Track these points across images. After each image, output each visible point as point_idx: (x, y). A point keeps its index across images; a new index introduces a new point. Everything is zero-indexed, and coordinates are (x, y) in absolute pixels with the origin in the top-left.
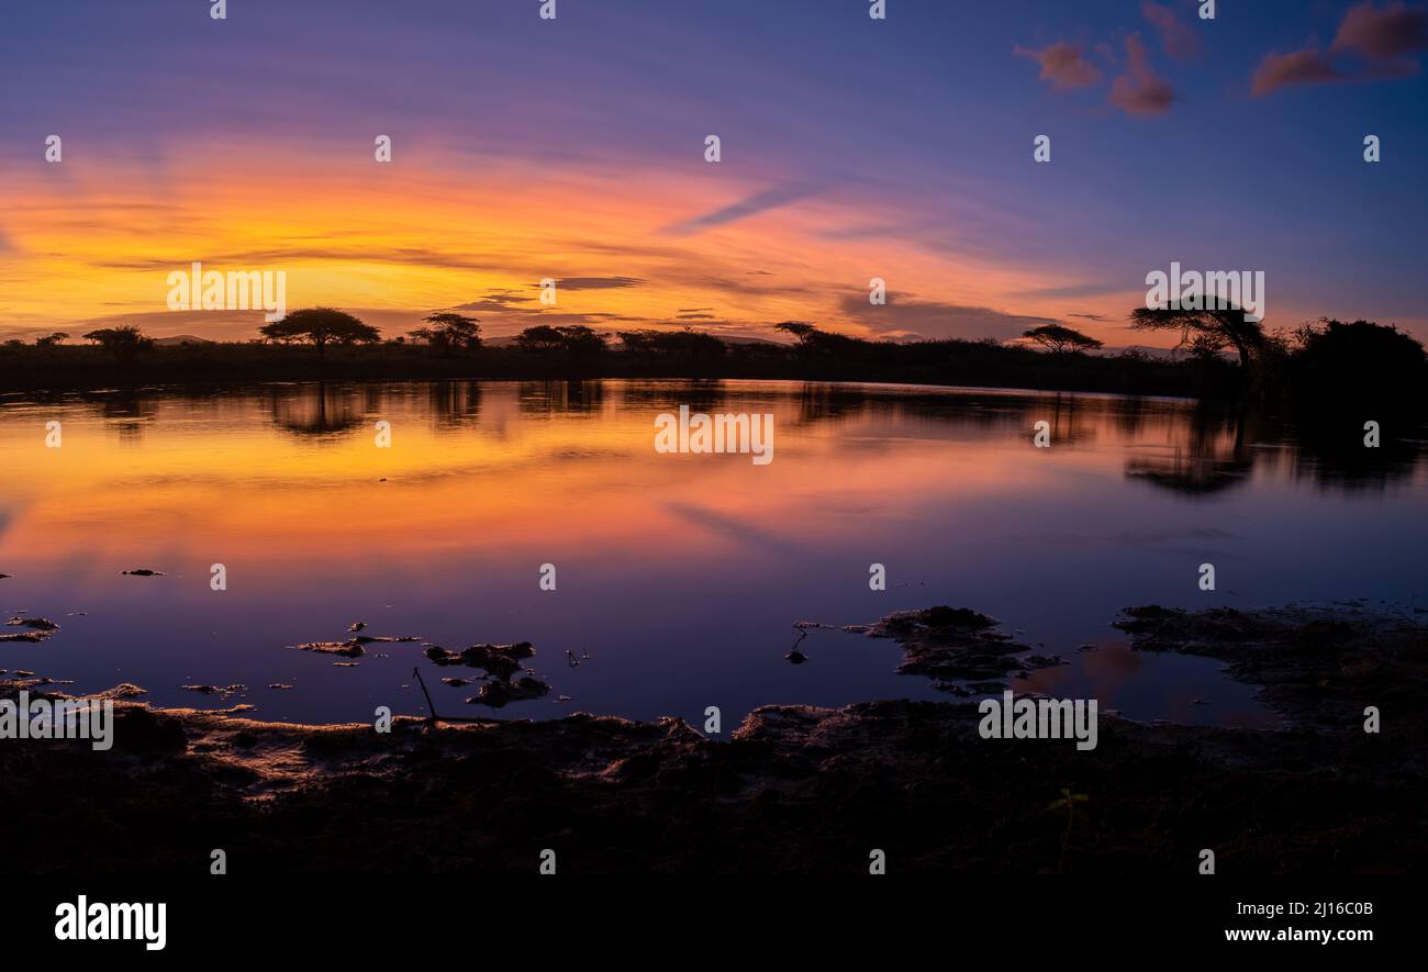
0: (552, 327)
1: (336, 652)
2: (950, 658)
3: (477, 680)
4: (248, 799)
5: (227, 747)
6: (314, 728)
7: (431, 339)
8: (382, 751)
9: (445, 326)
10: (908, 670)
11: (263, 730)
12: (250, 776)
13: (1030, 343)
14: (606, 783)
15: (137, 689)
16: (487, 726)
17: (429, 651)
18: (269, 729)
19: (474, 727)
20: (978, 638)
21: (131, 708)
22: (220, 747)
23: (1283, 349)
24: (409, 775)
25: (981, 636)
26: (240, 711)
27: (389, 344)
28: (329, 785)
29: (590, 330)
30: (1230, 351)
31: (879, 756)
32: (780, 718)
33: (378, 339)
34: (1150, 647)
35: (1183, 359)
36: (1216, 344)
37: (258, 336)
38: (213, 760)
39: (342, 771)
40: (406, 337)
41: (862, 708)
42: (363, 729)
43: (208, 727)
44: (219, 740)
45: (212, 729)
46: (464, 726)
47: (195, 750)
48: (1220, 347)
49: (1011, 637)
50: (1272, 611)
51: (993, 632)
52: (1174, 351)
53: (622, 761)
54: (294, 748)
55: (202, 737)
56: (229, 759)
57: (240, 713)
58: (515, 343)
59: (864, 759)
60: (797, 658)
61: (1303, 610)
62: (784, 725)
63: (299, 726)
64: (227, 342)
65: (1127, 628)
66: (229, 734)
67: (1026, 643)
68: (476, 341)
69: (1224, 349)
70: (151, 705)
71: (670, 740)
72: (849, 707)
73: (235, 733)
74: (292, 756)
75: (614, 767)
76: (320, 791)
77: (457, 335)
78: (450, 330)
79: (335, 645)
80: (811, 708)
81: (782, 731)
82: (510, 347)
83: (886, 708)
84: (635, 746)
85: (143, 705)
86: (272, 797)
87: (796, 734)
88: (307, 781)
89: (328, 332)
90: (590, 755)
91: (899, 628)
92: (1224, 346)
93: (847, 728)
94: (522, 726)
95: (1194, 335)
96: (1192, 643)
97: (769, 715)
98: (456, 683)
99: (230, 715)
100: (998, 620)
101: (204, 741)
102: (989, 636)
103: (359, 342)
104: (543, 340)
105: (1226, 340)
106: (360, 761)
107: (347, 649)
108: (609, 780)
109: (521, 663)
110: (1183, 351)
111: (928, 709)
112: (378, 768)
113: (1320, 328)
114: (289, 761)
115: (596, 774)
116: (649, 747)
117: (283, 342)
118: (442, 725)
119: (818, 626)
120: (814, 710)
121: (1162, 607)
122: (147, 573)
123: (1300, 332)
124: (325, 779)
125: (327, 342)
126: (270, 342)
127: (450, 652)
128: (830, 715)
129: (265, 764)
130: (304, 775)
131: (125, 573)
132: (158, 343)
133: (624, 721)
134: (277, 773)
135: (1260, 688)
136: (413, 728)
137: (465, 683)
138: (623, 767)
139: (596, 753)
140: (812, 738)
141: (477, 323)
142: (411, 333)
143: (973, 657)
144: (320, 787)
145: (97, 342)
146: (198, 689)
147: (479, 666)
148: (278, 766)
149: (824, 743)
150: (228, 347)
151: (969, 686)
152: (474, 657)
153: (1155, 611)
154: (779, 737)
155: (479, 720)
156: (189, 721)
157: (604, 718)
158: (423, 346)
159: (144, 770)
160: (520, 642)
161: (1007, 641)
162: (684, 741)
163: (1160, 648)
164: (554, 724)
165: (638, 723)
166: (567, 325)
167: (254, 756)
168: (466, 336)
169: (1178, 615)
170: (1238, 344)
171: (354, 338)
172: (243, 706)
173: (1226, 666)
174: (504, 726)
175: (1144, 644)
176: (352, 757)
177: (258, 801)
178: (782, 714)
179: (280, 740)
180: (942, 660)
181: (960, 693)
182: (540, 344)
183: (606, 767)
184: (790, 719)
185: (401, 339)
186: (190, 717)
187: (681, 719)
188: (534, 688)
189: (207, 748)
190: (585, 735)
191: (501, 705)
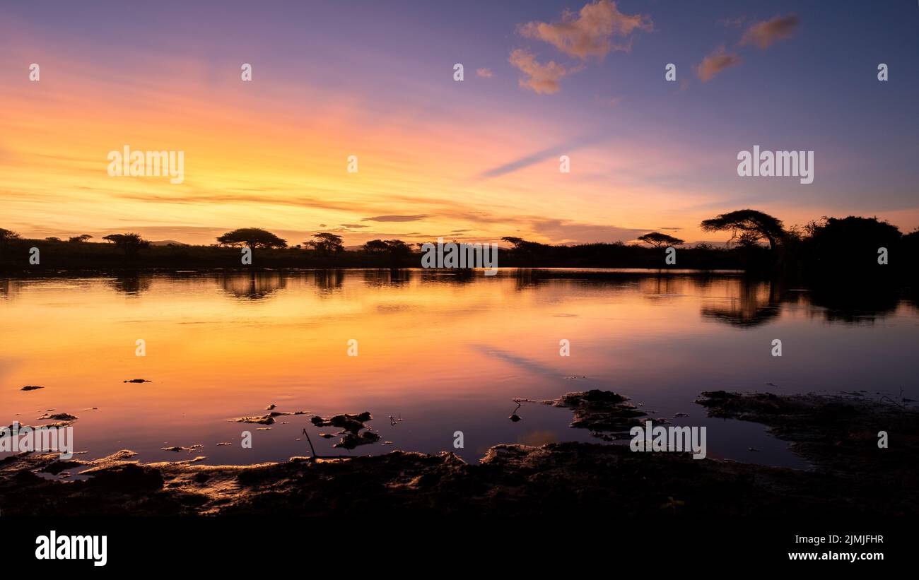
0: (382, 241)
1: (258, 422)
2: (602, 419)
3: (339, 433)
4: (202, 513)
5: (189, 483)
6: (244, 467)
7: (316, 247)
8: (284, 478)
9: (324, 239)
10: (577, 425)
11: (213, 471)
12: (204, 499)
13: (642, 243)
14: (411, 490)
15: (131, 453)
16: (345, 460)
17: (313, 419)
18: (216, 470)
19: (337, 461)
20: (616, 407)
21: (126, 465)
22: (185, 484)
23: (797, 238)
24: (300, 491)
25: (619, 406)
26: (198, 460)
27: (293, 249)
28: (252, 500)
29: (402, 242)
30: (764, 241)
31: (562, 474)
32: (506, 452)
33: (286, 246)
34: (720, 415)
35: (734, 247)
36: (754, 237)
37: (215, 242)
38: (180, 491)
39: (260, 491)
40: (302, 245)
41: (551, 446)
42: (273, 466)
43: (177, 472)
44: (184, 479)
45: (180, 473)
46: (332, 461)
47: (169, 487)
48: (757, 239)
49: (636, 408)
50: (798, 397)
51: (624, 405)
52: (728, 243)
53: (420, 477)
54: (231, 480)
55: (173, 478)
56: (190, 490)
57: (199, 462)
58: (362, 249)
59: (553, 475)
60: (515, 418)
61: (820, 396)
62: (509, 456)
63: (235, 467)
64: (196, 245)
65: (704, 403)
66: (191, 475)
67: (644, 411)
68: (341, 248)
69: (759, 240)
70: (139, 462)
71: (447, 465)
72: (544, 446)
73: (195, 474)
74: (230, 485)
75: (415, 480)
76: (248, 504)
77: (330, 245)
78: (326, 242)
79: (257, 418)
80: (523, 446)
81: (508, 459)
82: (360, 251)
83: (565, 447)
84: (427, 469)
85: (135, 462)
86: (217, 511)
87: (515, 461)
88: (239, 498)
89: (257, 241)
90: (402, 474)
91: (572, 402)
92: (759, 238)
93: (543, 457)
94: (364, 460)
95: (740, 233)
96: (746, 414)
97: (501, 450)
98: (327, 437)
99: (191, 463)
100: (628, 398)
101: (175, 481)
102: (623, 407)
103: (275, 248)
104: (378, 247)
105: (761, 235)
106: (271, 484)
107: (265, 420)
108: (413, 488)
109: (365, 424)
110: (733, 243)
111: (588, 447)
112: (282, 487)
113: (823, 223)
114: (228, 488)
115: (406, 484)
116: (435, 468)
117: (230, 246)
118: (319, 461)
119: (526, 400)
120: (525, 447)
121: (727, 392)
122: (141, 381)
123: (808, 227)
124: (250, 496)
125: (256, 247)
126: (222, 246)
127: (324, 419)
128: (534, 450)
129: (212, 491)
130: (237, 495)
131: (126, 382)
132: (152, 244)
133: (421, 455)
134: (221, 496)
135: (792, 444)
136: (302, 463)
137: (332, 436)
138: (420, 481)
139: (406, 473)
140: (524, 463)
141: (341, 238)
142: (305, 243)
143: (614, 418)
144: (247, 502)
145: (112, 242)
146: (173, 449)
147: (341, 426)
148: (222, 491)
149: (531, 466)
150: (197, 248)
151: (613, 435)
152: (338, 421)
153: (722, 394)
154: (505, 462)
155: (340, 457)
156: (165, 469)
157: (410, 453)
158: (311, 250)
159: (134, 503)
160: (364, 412)
161: (634, 410)
162: (454, 465)
163: (725, 416)
164: (383, 457)
165: (429, 455)
166: (390, 239)
167: (206, 486)
168: (335, 245)
169: (736, 397)
170: (768, 236)
171: (272, 245)
172: (201, 458)
173: (769, 428)
174: (355, 459)
175: (716, 413)
176: (266, 483)
177: (208, 513)
178: (507, 449)
179: (223, 475)
180: (596, 420)
181: (606, 439)
182: (375, 250)
183: (411, 481)
184: (512, 452)
185: (299, 246)
186: (166, 467)
187: (452, 453)
188: (371, 438)
189: (176, 485)
190: (399, 463)
191: (353, 447)
